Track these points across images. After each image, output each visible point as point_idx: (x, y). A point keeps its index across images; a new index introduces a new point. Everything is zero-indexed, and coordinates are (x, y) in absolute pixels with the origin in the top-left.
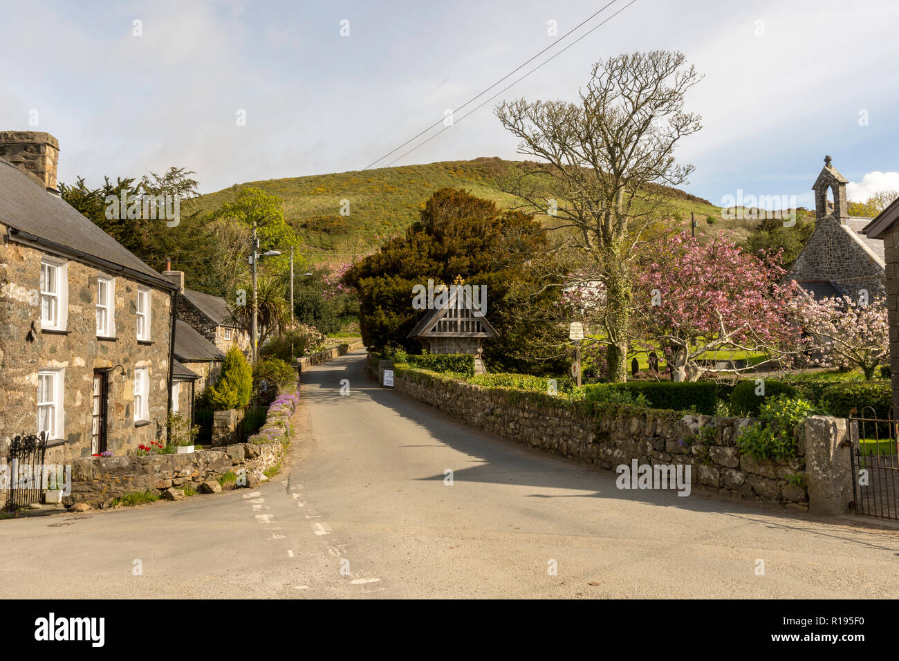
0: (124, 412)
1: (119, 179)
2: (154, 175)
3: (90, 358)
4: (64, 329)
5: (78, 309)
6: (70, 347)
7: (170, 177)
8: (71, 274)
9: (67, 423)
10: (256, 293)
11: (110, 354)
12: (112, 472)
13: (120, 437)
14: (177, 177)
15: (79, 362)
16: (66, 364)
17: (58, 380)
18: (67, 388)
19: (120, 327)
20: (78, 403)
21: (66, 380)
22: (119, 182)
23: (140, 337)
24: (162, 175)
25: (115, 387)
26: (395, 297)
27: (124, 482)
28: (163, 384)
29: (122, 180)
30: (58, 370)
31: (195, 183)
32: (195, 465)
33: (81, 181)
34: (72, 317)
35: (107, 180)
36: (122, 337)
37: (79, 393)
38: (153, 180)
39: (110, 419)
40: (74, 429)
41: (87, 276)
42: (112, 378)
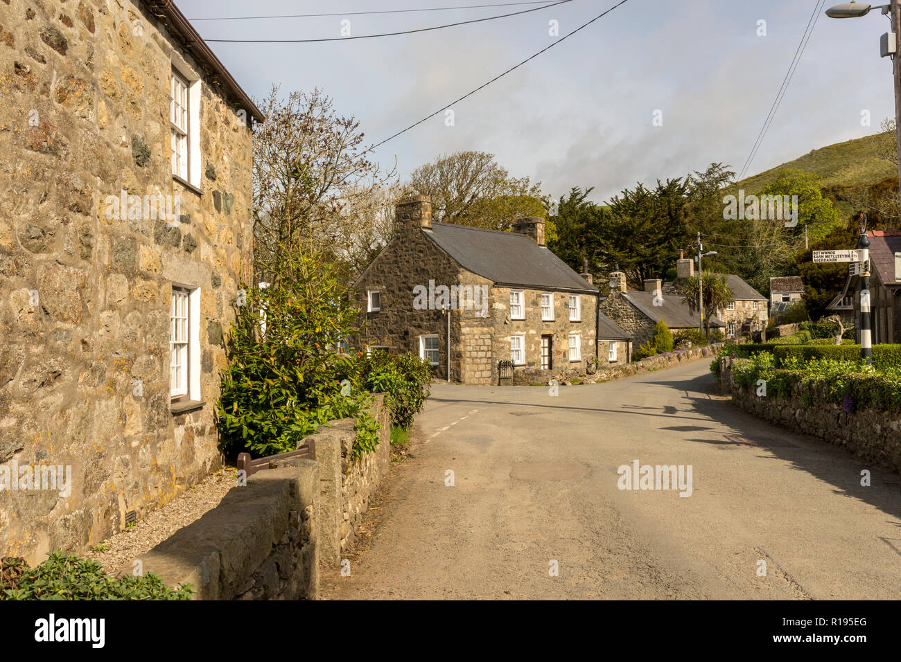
0: (562, 355)
1: (668, 180)
2: (697, 173)
3: (539, 330)
4: (523, 318)
5: (531, 309)
6: (527, 326)
7: (709, 173)
8: (526, 295)
9: (527, 357)
10: (701, 282)
11: (551, 328)
12: (529, 375)
13: (560, 366)
14: (716, 172)
15: (532, 332)
16: (525, 333)
17: (522, 339)
18: (526, 343)
19: (557, 315)
20: (533, 349)
21: (526, 340)
22: (668, 183)
23: (572, 319)
24: (704, 171)
25: (555, 343)
26: (824, 277)
27: (533, 379)
28: (592, 342)
29: (670, 181)
30: (522, 335)
31: (733, 174)
32: (561, 374)
33: (641, 186)
34: (527, 313)
35: (659, 182)
36: (559, 320)
37: (533, 345)
38: (696, 177)
39: (553, 357)
40: (531, 360)
41: (535, 294)
42: (554, 339)
